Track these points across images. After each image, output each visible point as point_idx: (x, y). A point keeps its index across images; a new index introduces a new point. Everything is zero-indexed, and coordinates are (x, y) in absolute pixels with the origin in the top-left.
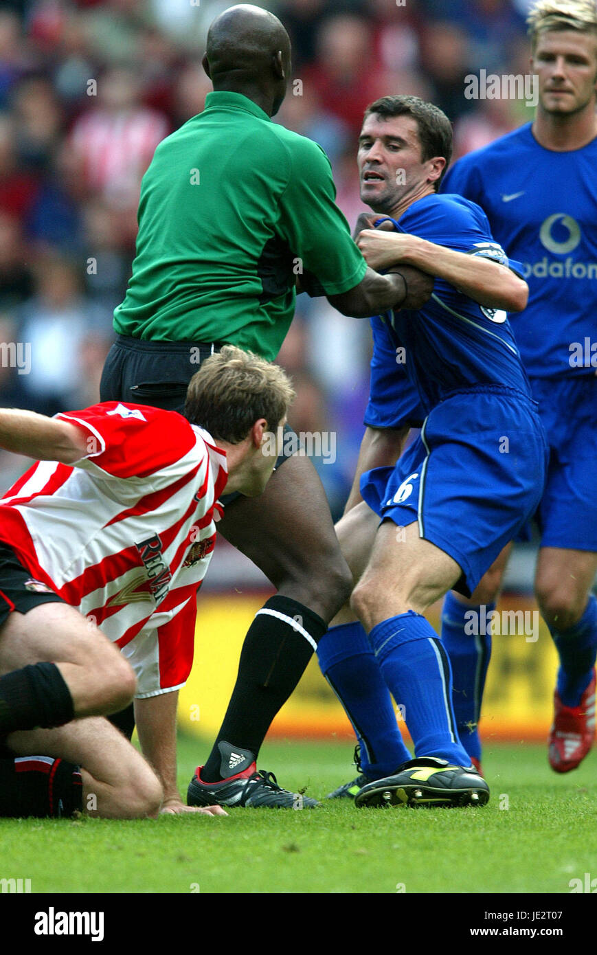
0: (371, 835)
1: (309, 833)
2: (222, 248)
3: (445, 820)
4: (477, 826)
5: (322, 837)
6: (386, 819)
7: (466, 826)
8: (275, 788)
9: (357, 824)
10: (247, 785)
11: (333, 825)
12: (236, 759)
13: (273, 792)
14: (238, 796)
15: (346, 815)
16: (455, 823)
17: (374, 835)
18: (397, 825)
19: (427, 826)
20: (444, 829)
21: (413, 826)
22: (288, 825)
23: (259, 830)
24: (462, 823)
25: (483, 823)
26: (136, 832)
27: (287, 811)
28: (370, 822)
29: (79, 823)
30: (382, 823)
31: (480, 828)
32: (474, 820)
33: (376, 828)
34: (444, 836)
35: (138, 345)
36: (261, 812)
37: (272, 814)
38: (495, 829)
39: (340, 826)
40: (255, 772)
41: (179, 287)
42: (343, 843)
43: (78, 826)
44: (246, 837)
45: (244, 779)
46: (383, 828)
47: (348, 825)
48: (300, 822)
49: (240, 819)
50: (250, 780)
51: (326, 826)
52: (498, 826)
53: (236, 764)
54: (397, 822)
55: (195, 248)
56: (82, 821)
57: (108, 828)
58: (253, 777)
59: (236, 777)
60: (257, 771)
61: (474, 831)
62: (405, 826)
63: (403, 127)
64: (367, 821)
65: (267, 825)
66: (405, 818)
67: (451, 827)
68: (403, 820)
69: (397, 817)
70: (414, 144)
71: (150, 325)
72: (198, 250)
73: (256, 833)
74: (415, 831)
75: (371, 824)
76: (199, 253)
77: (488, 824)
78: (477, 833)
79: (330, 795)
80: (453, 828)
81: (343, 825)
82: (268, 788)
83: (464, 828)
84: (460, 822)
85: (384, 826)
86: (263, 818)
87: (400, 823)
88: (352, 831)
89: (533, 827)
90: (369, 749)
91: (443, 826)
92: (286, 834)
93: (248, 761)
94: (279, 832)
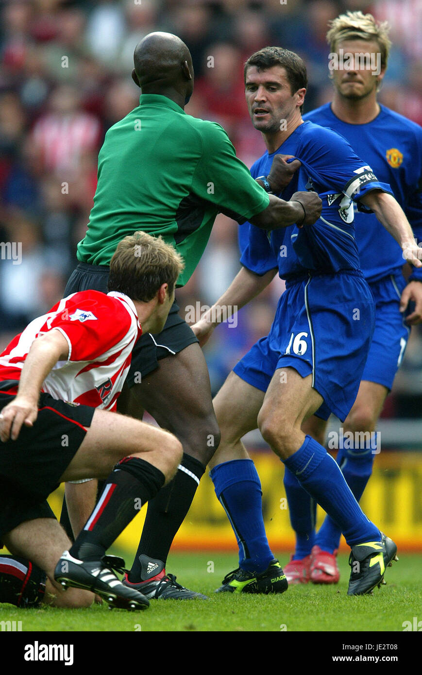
0: (246, 618)
1: (202, 616)
2: (150, 204)
3: (297, 607)
4: (319, 611)
5: (212, 620)
6: (256, 607)
7: (312, 611)
8: (179, 587)
9: (236, 610)
10: (160, 585)
11: (219, 611)
12: (152, 566)
13: (178, 590)
14: (154, 593)
15: (228, 604)
16: (304, 609)
17: (248, 618)
18: (264, 611)
19: (285, 611)
20: (296, 613)
21: (275, 611)
22: (188, 611)
23: (168, 615)
24: (309, 609)
25: (324, 609)
26: (82, 617)
27: (188, 601)
28: (245, 609)
29: (43, 611)
30: (253, 609)
31: (322, 613)
32: (317, 607)
33: (249, 613)
34: (296, 618)
35: (91, 269)
36: (169, 602)
37: (176, 603)
38: (332, 613)
39: (224, 611)
40: (165, 576)
41: (120, 231)
42: (226, 623)
43: (42, 613)
44: (159, 620)
45: (157, 581)
46: (254, 613)
47: (229, 611)
48: (196, 609)
49: (155, 607)
50: (161, 582)
51: (214, 611)
52: (334, 611)
53: (152, 570)
54: (264, 609)
55: (132, 203)
56: (45, 609)
57: (63, 614)
58: (163, 579)
59: (152, 579)
60: (166, 575)
61: (317, 615)
62: (269, 611)
63: (277, 74)
64: (243, 608)
65: (174, 611)
66: (270, 606)
67: (301, 611)
68: (268, 607)
69: (263, 605)
70: (286, 84)
71: (99, 255)
72: (134, 204)
73: (166, 617)
74: (276, 614)
75: (245, 610)
76: (135, 207)
77: (327, 609)
78: (320, 615)
79: (217, 590)
80: (303, 612)
81: (226, 611)
82: (174, 587)
83: (310, 612)
84: (307, 608)
85: (254, 611)
86: (170, 606)
87: (266, 609)
88: (233, 615)
89: (359, 611)
90: (245, 549)
91: (295, 611)
92: (186, 617)
93: (160, 567)
94: (181, 616)
